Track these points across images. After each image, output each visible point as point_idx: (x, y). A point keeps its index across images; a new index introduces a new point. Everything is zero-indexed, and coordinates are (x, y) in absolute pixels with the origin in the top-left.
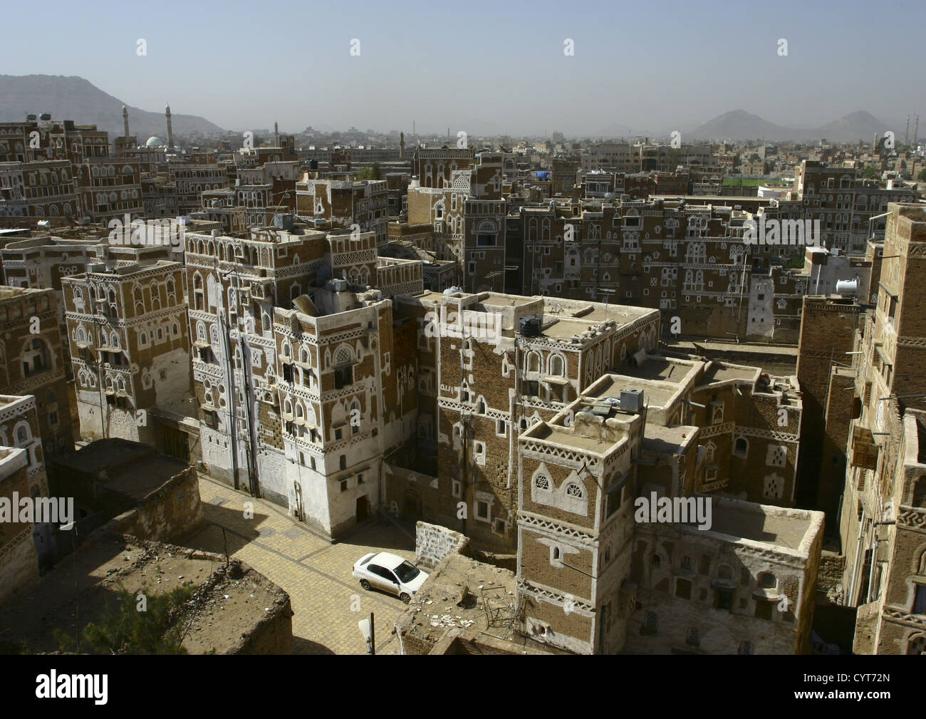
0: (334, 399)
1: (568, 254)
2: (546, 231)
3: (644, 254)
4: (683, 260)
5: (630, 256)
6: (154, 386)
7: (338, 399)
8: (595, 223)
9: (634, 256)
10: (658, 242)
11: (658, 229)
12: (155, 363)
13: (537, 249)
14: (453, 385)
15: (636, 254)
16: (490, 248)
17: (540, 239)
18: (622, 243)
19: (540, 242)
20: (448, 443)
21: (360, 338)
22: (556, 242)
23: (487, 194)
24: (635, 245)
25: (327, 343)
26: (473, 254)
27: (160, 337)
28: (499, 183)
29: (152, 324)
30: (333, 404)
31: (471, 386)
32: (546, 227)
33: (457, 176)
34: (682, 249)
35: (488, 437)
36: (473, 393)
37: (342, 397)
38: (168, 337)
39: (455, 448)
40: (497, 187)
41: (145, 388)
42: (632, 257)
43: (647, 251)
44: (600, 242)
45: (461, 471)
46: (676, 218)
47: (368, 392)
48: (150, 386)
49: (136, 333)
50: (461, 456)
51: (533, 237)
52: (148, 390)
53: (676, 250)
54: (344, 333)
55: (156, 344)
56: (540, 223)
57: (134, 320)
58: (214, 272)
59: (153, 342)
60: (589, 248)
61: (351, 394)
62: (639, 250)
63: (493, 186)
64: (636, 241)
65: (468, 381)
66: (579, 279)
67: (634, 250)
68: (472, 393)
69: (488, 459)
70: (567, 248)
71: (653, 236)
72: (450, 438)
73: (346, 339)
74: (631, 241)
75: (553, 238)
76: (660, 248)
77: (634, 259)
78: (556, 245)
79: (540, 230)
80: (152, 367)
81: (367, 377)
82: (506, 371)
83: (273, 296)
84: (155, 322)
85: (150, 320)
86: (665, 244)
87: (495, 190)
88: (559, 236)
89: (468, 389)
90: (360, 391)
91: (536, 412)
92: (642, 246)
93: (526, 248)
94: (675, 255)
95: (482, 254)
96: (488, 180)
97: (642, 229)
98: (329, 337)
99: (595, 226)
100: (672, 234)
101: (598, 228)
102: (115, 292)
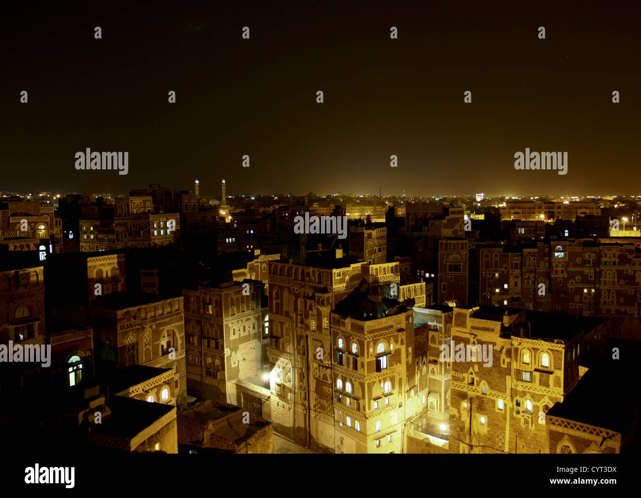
0: (374, 380)
1: (512, 278)
2: (496, 262)
3: (569, 278)
4: (600, 283)
5: (559, 279)
6: (238, 365)
7: (377, 380)
8: (532, 256)
9: (562, 279)
10: (579, 269)
11: (579, 260)
12: (240, 348)
13: (490, 274)
14: (462, 372)
15: (563, 278)
16: (458, 273)
17: (491, 267)
18: (552, 270)
19: (492, 269)
20: (457, 415)
21: (393, 336)
22: (504, 269)
23: (454, 236)
24: (562, 272)
25: (372, 339)
26: (445, 278)
27: (244, 330)
28: (462, 229)
29: (240, 322)
30: (374, 383)
31: (476, 373)
32: (496, 259)
33: (432, 224)
34: (598, 275)
35: (488, 412)
36: (478, 379)
37: (380, 378)
38: (249, 331)
39: (462, 419)
40: (461, 231)
41: (233, 366)
42: (560, 280)
43: (571, 276)
44: (536, 269)
45: (467, 437)
46: (593, 252)
47: (396, 375)
48: (236, 365)
49: (229, 328)
50: (467, 425)
51: (487, 266)
52: (234, 368)
53: (593, 275)
54: (382, 332)
55: (241, 336)
56: (491, 256)
57: (229, 319)
58: (289, 288)
59: (240, 334)
60: (528, 274)
61: (386, 376)
62: (566, 275)
63: (457, 230)
64: (562, 269)
65: (474, 370)
66: (520, 296)
67: (561, 275)
68: (476, 379)
69: (489, 429)
70: (511, 274)
71: (575, 265)
72: (459, 412)
73: (383, 336)
74: (559, 269)
75: (501, 267)
76: (581, 274)
77: (562, 282)
78: (503, 272)
79: (491, 261)
80: (238, 352)
81: (396, 364)
82: (504, 363)
83: (332, 305)
84: (242, 320)
85: (239, 319)
86: (584, 271)
87: (459, 233)
88: (505, 265)
89: (474, 376)
90: (392, 374)
91: (528, 394)
92: (567, 272)
93: (482, 273)
94: (593, 279)
95: (451, 278)
96: (454, 227)
97: (567, 261)
98: (372, 335)
99: (532, 258)
100: (589, 263)
101: (534, 259)
102: (219, 300)
